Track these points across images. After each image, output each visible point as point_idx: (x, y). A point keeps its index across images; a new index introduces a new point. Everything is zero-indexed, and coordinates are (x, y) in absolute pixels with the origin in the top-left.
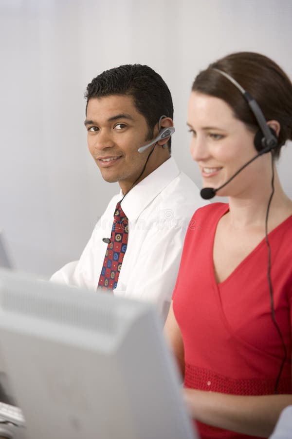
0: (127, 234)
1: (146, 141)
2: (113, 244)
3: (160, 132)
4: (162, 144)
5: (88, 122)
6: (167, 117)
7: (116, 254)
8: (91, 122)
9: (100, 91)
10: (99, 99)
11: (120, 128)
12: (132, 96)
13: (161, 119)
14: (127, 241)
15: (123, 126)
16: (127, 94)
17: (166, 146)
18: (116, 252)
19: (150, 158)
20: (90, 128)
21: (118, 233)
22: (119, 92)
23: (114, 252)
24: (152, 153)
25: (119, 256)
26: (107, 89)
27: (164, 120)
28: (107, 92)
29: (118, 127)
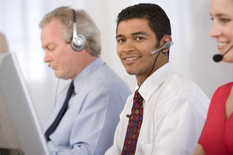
0: (142, 110)
1: (155, 48)
2: (134, 116)
3: (164, 44)
4: (164, 51)
5: (118, 36)
6: (168, 35)
7: (136, 123)
8: (120, 36)
9: (127, 16)
10: (126, 21)
11: (139, 39)
12: (147, 20)
13: (164, 36)
14: (142, 114)
15: (141, 38)
16: (144, 18)
17: (167, 54)
18: (136, 121)
19: (157, 59)
20: (120, 40)
21: (137, 109)
22: (139, 17)
23: (135, 122)
24: (158, 57)
25: (138, 124)
26: (132, 15)
27: (166, 37)
28: (132, 17)
29: (138, 39)
